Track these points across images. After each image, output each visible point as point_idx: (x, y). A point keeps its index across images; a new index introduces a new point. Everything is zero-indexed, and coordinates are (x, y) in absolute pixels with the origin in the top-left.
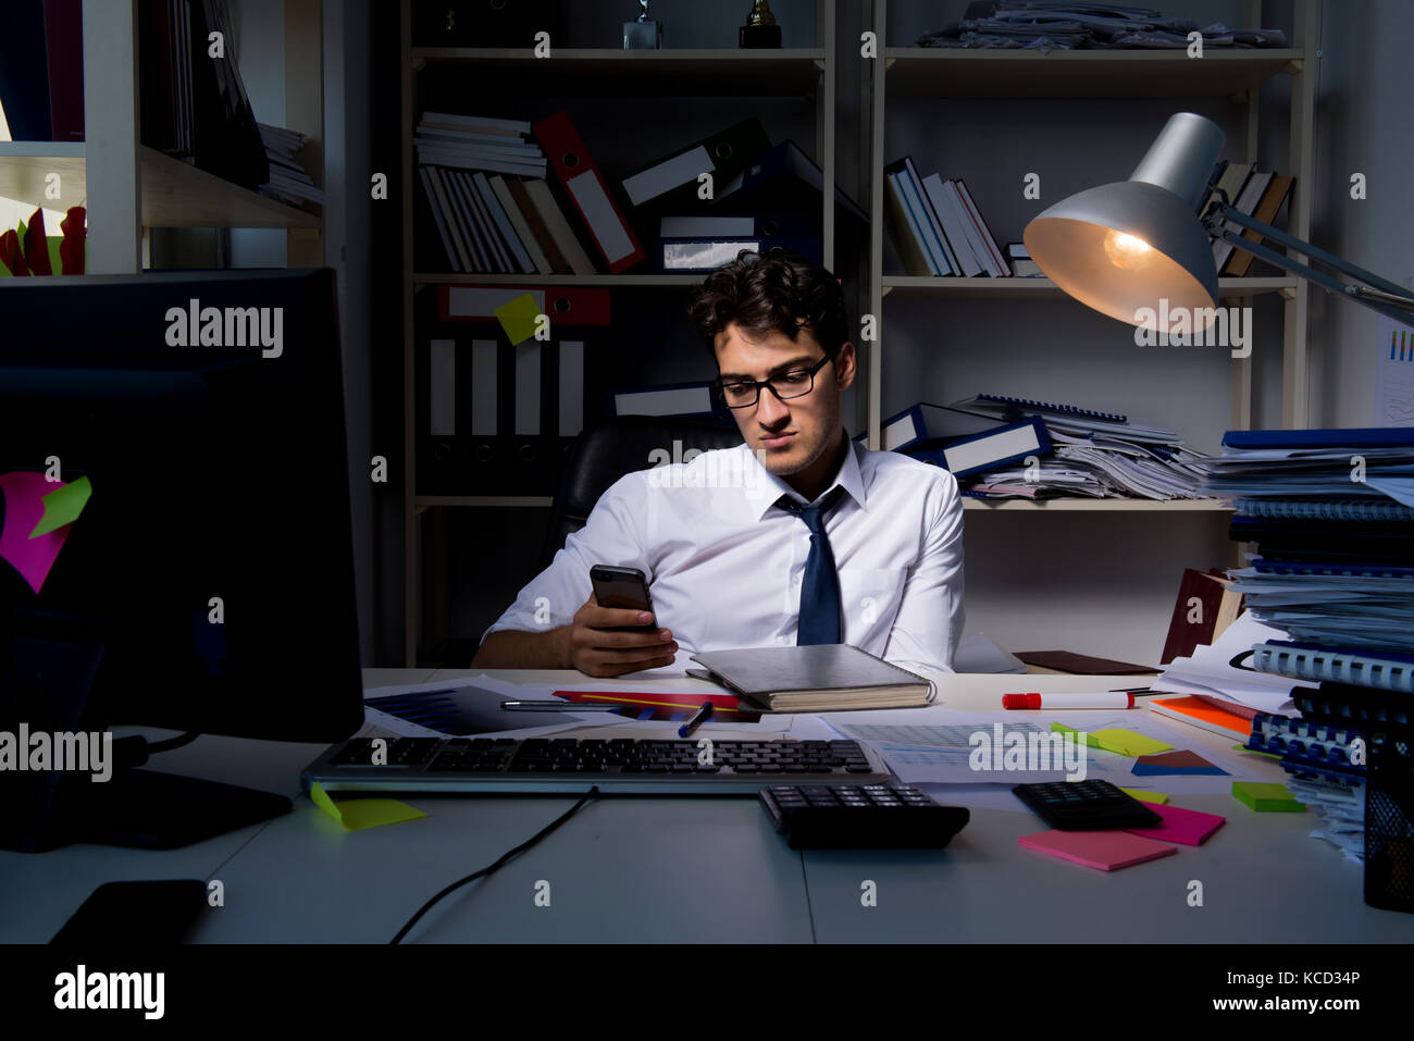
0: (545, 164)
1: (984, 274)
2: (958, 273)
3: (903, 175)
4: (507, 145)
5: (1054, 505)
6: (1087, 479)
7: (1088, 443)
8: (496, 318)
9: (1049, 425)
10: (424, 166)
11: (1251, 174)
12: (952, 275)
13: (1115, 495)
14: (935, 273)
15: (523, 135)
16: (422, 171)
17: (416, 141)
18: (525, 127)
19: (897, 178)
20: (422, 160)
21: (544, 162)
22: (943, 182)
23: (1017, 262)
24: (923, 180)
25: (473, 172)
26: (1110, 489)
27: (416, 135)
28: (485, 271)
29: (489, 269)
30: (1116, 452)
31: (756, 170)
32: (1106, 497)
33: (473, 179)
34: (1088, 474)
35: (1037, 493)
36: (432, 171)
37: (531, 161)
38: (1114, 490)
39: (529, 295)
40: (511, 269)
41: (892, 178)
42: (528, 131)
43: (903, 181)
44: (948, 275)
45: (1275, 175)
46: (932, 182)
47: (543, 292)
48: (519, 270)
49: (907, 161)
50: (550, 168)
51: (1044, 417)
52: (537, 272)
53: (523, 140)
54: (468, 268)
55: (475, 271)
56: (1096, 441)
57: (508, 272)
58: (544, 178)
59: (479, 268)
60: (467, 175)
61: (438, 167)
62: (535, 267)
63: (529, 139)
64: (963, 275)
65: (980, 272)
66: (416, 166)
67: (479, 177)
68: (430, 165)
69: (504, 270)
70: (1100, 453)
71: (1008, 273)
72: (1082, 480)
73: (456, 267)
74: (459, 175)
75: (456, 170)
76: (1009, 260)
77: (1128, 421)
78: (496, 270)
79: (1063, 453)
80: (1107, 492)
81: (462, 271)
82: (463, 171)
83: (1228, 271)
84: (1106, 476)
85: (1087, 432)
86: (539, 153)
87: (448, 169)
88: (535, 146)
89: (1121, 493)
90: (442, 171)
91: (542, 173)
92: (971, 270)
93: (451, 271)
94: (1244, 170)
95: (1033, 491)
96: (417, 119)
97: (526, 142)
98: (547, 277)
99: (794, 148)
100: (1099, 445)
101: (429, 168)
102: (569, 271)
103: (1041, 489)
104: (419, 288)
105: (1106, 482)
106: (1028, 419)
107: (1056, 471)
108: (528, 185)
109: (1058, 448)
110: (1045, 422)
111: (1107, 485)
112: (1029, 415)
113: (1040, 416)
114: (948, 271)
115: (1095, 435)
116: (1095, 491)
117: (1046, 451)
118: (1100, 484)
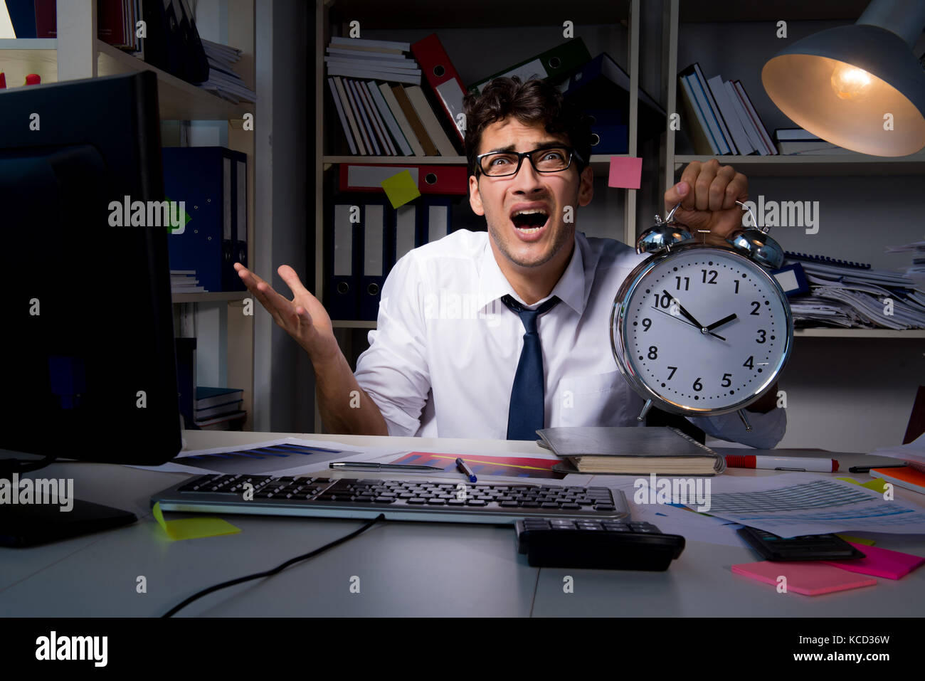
0: (420, 74)
1: (756, 153)
2: (735, 152)
3: (692, 78)
4: (392, 60)
5: (809, 332)
6: (837, 312)
7: (839, 285)
8: (382, 188)
9: (807, 271)
10: (332, 76)
12: (730, 153)
13: (861, 326)
14: (717, 153)
15: (404, 53)
16: (330, 80)
17: (326, 59)
18: (406, 47)
19: (688, 80)
20: (330, 72)
21: (419, 72)
22: (725, 82)
23: (782, 143)
24: (709, 82)
25: (367, 81)
26: (857, 321)
27: (326, 54)
28: (375, 154)
29: (379, 153)
30: (861, 292)
31: (578, 77)
32: (853, 327)
33: (367, 86)
34: (838, 309)
35: (797, 322)
36: (338, 80)
37: (410, 72)
38: (860, 322)
39: (407, 170)
40: (395, 153)
41: (684, 80)
42: (408, 50)
43: (692, 83)
44: (727, 154)
46: (715, 82)
48: (400, 153)
49: (696, 65)
50: (423, 77)
51: (803, 265)
52: (414, 155)
53: (404, 56)
54: (363, 152)
55: (368, 154)
56: (844, 283)
57: (392, 155)
58: (419, 84)
59: (371, 152)
60: (363, 83)
61: (342, 78)
62: (412, 151)
63: (407, 56)
64: (739, 154)
65: (752, 151)
66: (326, 77)
67: (372, 85)
68: (336, 76)
69: (389, 154)
70: (847, 292)
71: (775, 152)
72: (833, 313)
73: (354, 151)
74: (357, 83)
75: (355, 79)
76: (776, 142)
77: (872, 268)
78: (383, 153)
79: (817, 292)
80: (854, 323)
81: (359, 154)
82: (360, 80)
84: (853, 309)
85: (838, 277)
86: (415, 66)
87: (349, 79)
88: (413, 60)
89: (866, 325)
90: (345, 80)
91: (418, 80)
92: (746, 150)
93: (350, 154)
96: (327, 42)
97: (406, 58)
98: (421, 158)
99: (609, 60)
100: (848, 286)
101: (336, 79)
102: (440, 155)
103: (800, 320)
104: (327, 167)
105: (853, 315)
106: (790, 265)
107: (812, 306)
108: (408, 90)
109: (814, 289)
110: (803, 269)
111: (854, 317)
112: (791, 263)
113: (799, 264)
114: (727, 151)
115: (844, 278)
116: (844, 322)
117: (804, 291)
118: (848, 317)
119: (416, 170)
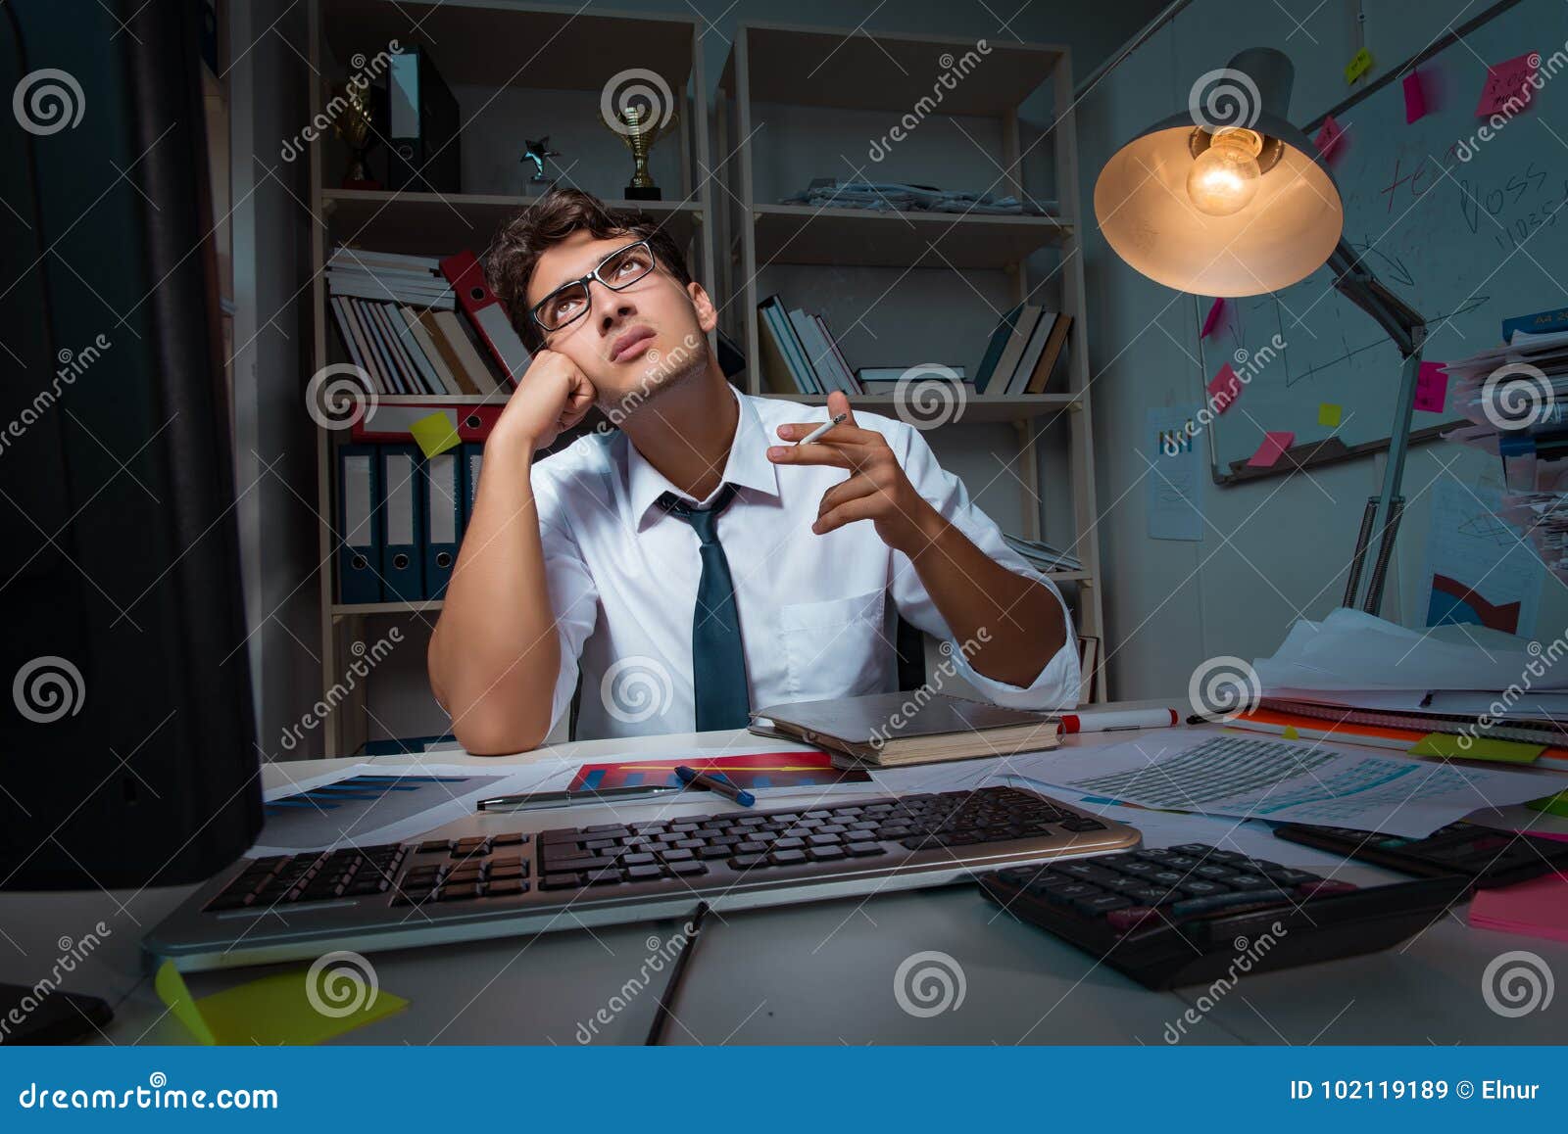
0: (453, 297)
3: (773, 310)
4: (417, 278)
8: (410, 434)
10: (336, 296)
11: (1042, 314)
12: (817, 393)
14: (802, 391)
15: (431, 271)
16: (334, 301)
17: (327, 274)
18: (434, 263)
19: (768, 312)
20: (333, 291)
21: (453, 294)
22: (806, 316)
23: (868, 383)
24: (790, 315)
25: (384, 303)
27: (328, 269)
28: (398, 392)
29: (403, 391)
33: (384, 309)
36: (345, 301)
37: (442, 294)
39: (443, 411)
41: (764, 312)
42: (437, 267)
43: (773, 314)
44: (815, 393)
45: (1059, 315)
46: (797, 315)
47: (456, 410)
48: (430, 391)
49: (776, 298)
50: (458, 299)
52: (448, 393)
53: (432, 274)
55: (389, 393)
57: (420, 393)
58: (453, 308)
59: (392, 390)
60: (378, 305)
61: (350, 298)
62: (445, 388)
63: (437, 274)
66: (328, 296)
67: (391, 308)
68: (341, 296)
69: (417, 392)
71: (860, 392)
74: (371, 305)
75: (368, 300)
76: (861, 383)
78: (409, 391)
82: (374, 301)
83: (1030, 390)
86: (447, 286)
87: (359, 299)
88: (444, 279)
90: (354, 301)
91: (451, 304)
94: (1037, 310)
96: (327, 256)
97: (435, 277)
98: (458, 397)
101: (342, 299)
102: (478, 392)
108: (437, 316)
114: (814, 391)
119: (454, 412)
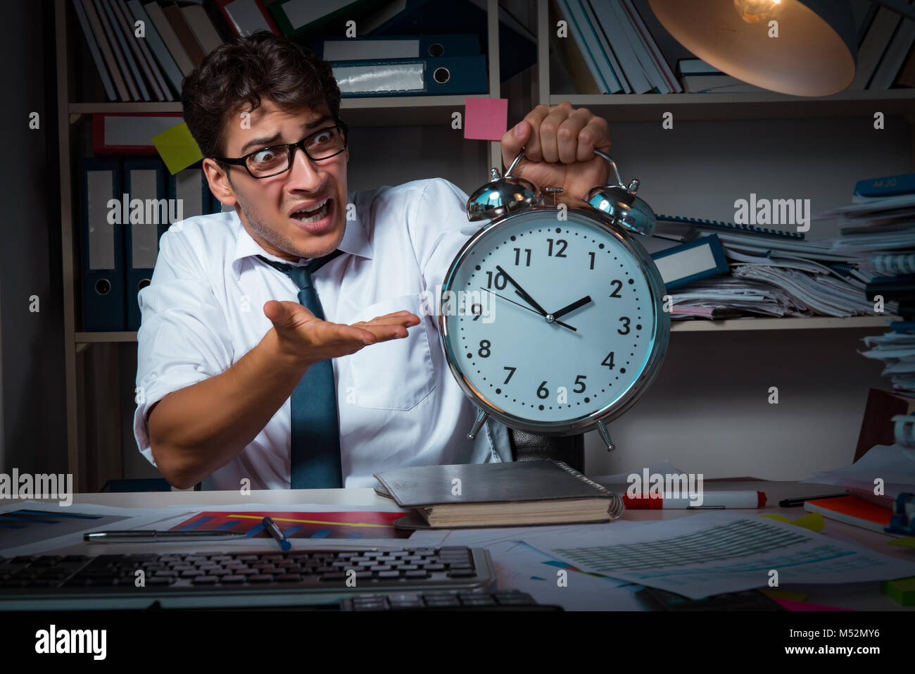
1: (654, 91)
2: (628, 90)
5: (731, 325)
6: (765, 298)
7: (767, 262)
8: (153, 148)
9: (726, 245)
12: (622, 92)
13: (796, 314)
14: (604, 90)
23: (687, 78)
26: (790, 308)
28: (143, 100)
30: (794, 270)
32: (786, 316)
34: (766, 293)
35: (715, 312)
38: (794, 309)
40: (170, 98)
44: (617, 93)
51: (721, 236)
54: (125, 97)
55: (133, 101)
56: (773, 258)
59: (137, 98)
60: (121, 2)
64: (633, 92)
65: (650, 89)
67: (135, 4)
69: (162, 99)
70: (777, 270)
71: (679, 89)
72: (760, 299)
73: (112, 96)
74: (113, 1)
76: (680, 76)
77: (806, 239)
78: (153, 98)
79: (740, 271)
80: (786, 311)
81: (120, 100)
84: (785, 293)
85: (765, 251)
89: (802, 312)
92: (641, 87)
93: (107, 100)
95: (710, 311)
100: (777, 262)
103: (719, 309)
104: (74, 118)
105: (785, 300)
106: (704, 238)
107: (733, 291)
108: (185, 11)
109: (736, 267)
110: (721, 241)
111: (786, 303)
112: (705, 234)
113: (716, 235)
114: (618, 89)
115: (773, 253)
116: (774, 310)
117: (723, 272)
118: (780, 302)
